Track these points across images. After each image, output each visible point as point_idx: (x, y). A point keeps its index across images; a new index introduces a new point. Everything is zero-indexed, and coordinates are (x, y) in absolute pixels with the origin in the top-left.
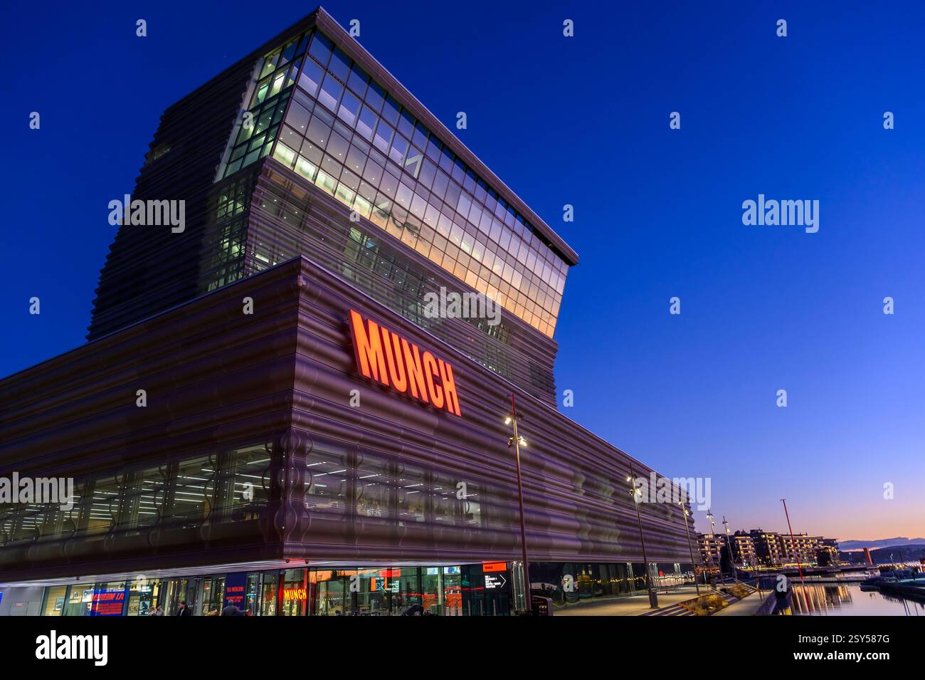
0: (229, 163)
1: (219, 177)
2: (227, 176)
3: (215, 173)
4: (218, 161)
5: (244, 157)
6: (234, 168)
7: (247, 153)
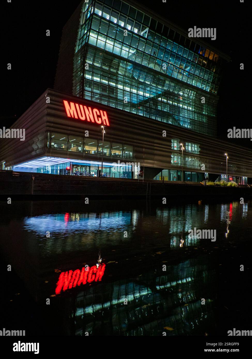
0: (79, 46)
1: (77, 51)
2: (79, 49)
3: (75, 50)
4: (75, 46)
5: (82, 43)
6: (80, 47)
7: (83, 41)
